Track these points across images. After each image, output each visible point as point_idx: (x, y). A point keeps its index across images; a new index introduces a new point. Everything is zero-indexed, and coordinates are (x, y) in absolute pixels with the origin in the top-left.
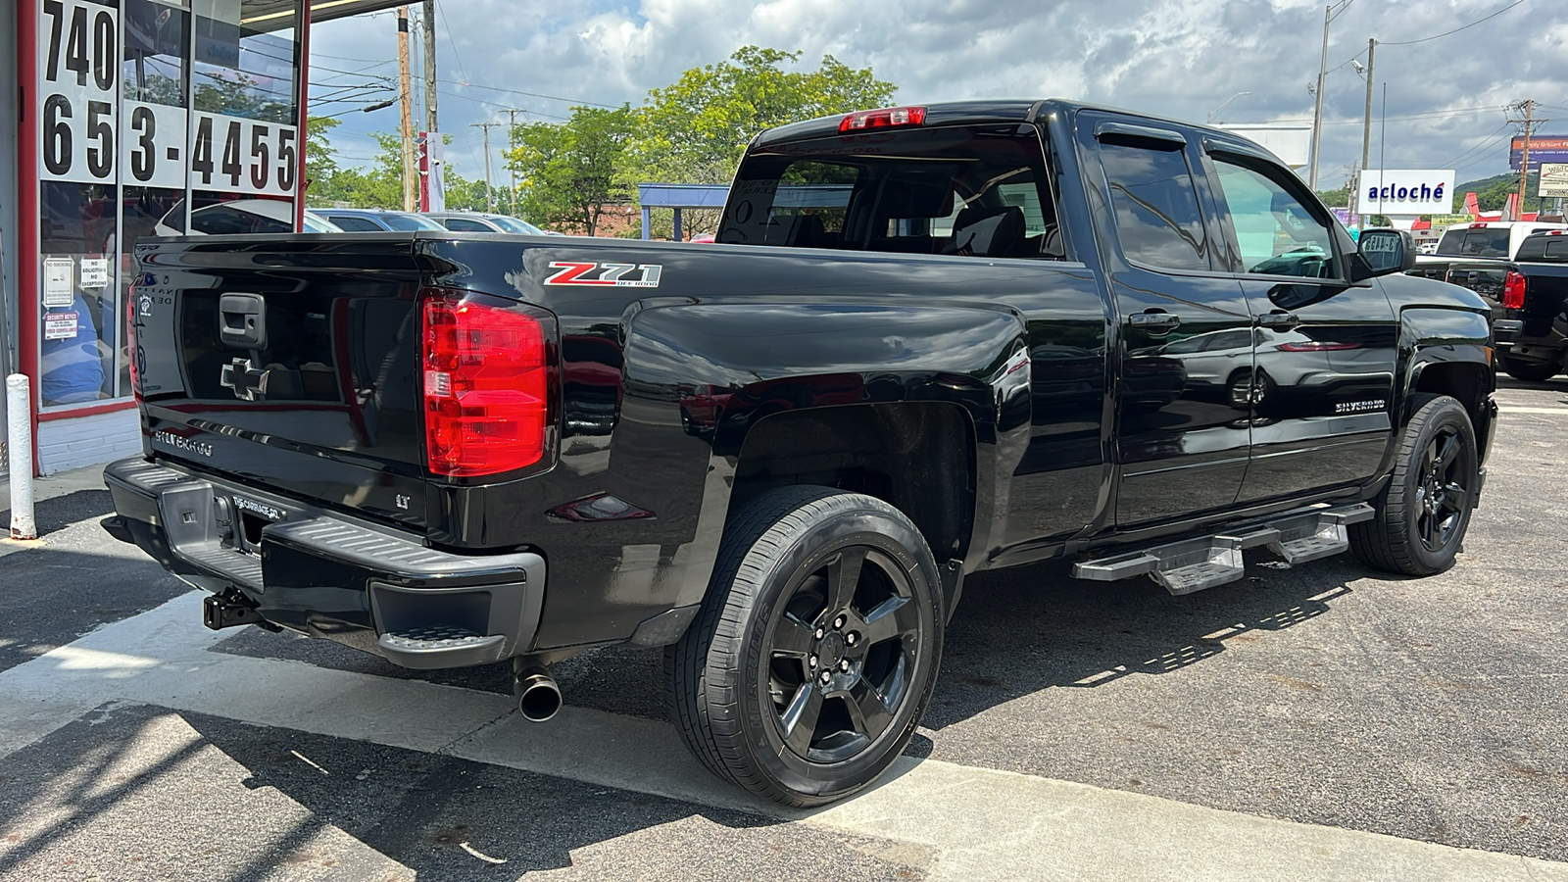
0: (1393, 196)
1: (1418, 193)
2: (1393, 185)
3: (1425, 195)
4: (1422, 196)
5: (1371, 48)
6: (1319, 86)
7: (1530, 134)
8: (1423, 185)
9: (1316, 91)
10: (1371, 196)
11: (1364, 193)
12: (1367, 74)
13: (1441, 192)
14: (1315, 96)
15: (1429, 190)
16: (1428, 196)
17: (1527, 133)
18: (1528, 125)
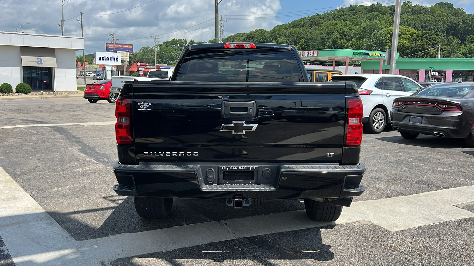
0: (105, 60)
1: (112, 59)
2: (105, 56)
3: (114, 60)
4: (113, 60)
5: (81, 15)
6: (62, 24)
7: (115, 43)
8: (113, 57)
9: (61, 26)
10: (99, 59)
11: (97, 58)
12: (81, 22)
13: (118, 59)
14: (61, 27)
15: (114, 58)
16: (115, 60)
17: (114, 42)
18: (114, 40)
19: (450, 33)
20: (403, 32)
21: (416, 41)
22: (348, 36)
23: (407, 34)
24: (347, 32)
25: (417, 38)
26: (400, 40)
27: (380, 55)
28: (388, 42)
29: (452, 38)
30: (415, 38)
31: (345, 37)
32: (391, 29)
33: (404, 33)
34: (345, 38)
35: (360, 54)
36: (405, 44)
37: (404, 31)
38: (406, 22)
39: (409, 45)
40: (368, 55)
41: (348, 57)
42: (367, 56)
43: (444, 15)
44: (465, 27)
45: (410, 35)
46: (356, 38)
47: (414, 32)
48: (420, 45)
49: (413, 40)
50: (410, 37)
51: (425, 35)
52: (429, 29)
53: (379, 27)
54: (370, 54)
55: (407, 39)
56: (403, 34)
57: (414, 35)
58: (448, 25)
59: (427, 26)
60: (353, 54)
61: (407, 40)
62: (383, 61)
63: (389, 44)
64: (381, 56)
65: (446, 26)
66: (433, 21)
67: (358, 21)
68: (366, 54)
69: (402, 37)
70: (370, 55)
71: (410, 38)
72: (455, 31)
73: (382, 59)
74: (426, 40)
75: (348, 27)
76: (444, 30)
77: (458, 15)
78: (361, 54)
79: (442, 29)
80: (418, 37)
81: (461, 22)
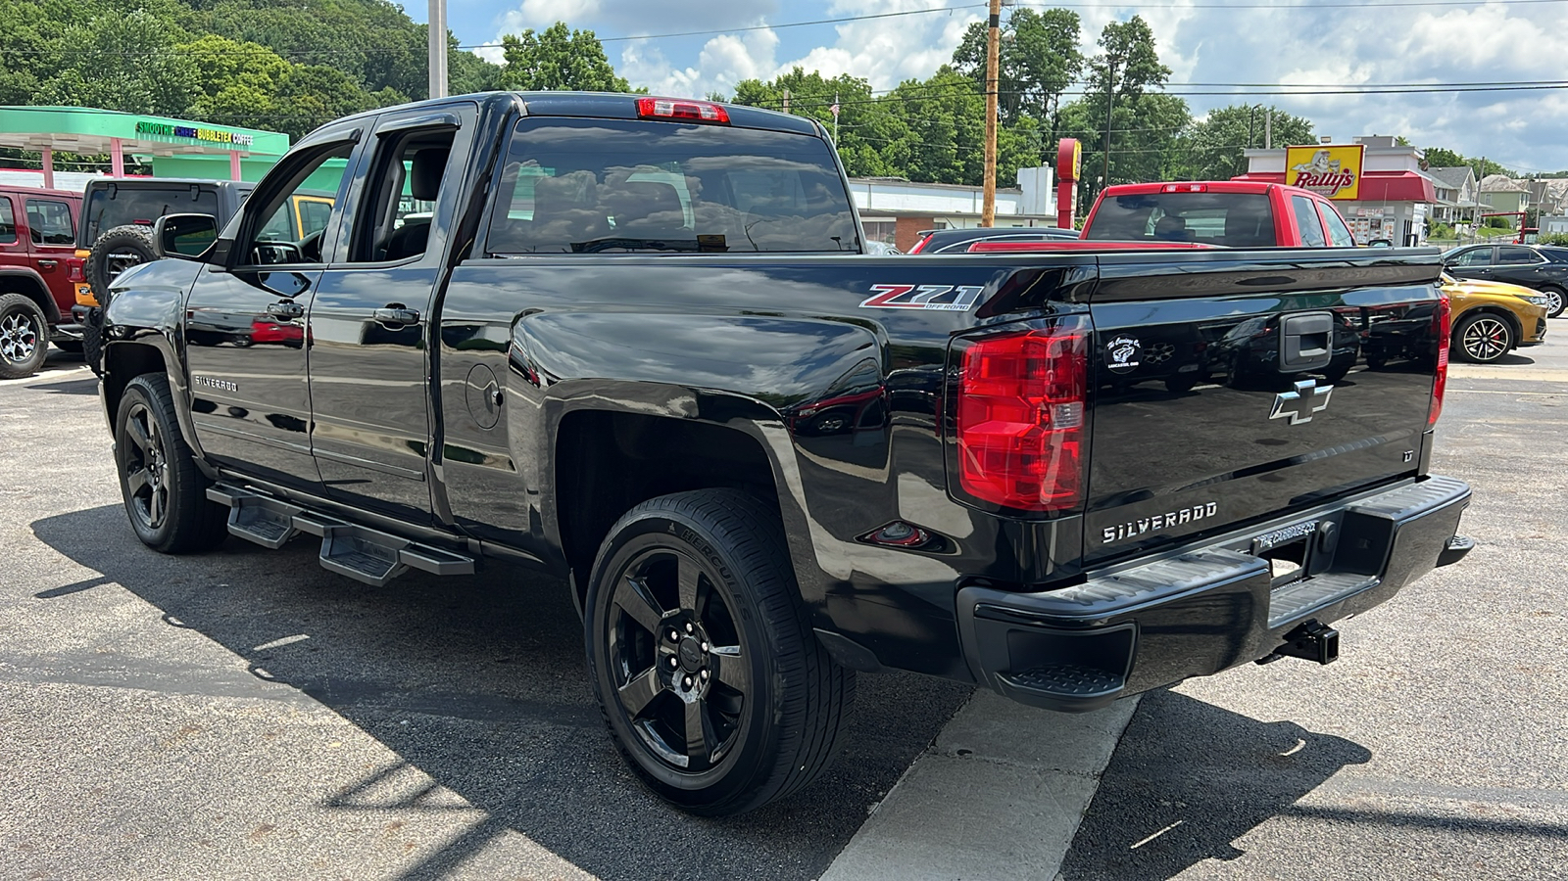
19: (374, 77)
20: (243, 64)
21: (290, 95)
22: (39, 59)
23: (257, 72)
24: (34, 45)
25: (295, 88)
26: (240, 88)
27: (230, 139)
28: (199, 94)
29: (393, 95)
30: (287, 86)
31: (25, 62)
32: (204, 48)
33: (246, 66)
34: (26, 65)
35: (161, 130)
36: (258, 103)
37: (247, 61)
38: (236, 28)
39: (270, 106)
40: (192, 136)
41: (118, 140)
42: (188, 139)
43: (351, 20)
44: (414, 62)
45: (267, 76)
46: (77, 68)
47: (281, 65)
48: (307, 108)
49: (282, 94)
50: (270, 80)
51: (317, 79)
52: (315, 59)
53: (159, 39)
54: (196, 133)
55: (261, 86)
56: (246, 70)
57: (282, 76)
58: (369, 54)
59: (308, 49)
60: (138, 131)
61: (261, 91)
62: (240, 159)
63: (201, 99)
64: (235, 141)
65: (363, 54)
66: (321, 36)
67: (69, 9)
68: (182, 132)
69: (244, 80)
70: (196, 137)
71: (268, 83)
72: (389, 73)
73: (237, 152)
74: (323, 95)
75: (34, 26)
76: (357, 67)
77: (392, 23)
78: (166, 130)
79: (352, 64)
80: (298, 84)
81: (404, 47)
